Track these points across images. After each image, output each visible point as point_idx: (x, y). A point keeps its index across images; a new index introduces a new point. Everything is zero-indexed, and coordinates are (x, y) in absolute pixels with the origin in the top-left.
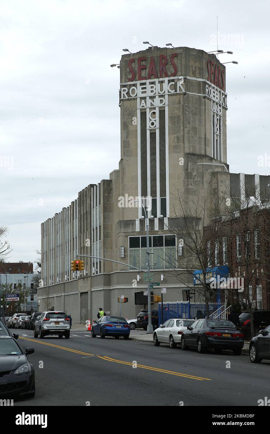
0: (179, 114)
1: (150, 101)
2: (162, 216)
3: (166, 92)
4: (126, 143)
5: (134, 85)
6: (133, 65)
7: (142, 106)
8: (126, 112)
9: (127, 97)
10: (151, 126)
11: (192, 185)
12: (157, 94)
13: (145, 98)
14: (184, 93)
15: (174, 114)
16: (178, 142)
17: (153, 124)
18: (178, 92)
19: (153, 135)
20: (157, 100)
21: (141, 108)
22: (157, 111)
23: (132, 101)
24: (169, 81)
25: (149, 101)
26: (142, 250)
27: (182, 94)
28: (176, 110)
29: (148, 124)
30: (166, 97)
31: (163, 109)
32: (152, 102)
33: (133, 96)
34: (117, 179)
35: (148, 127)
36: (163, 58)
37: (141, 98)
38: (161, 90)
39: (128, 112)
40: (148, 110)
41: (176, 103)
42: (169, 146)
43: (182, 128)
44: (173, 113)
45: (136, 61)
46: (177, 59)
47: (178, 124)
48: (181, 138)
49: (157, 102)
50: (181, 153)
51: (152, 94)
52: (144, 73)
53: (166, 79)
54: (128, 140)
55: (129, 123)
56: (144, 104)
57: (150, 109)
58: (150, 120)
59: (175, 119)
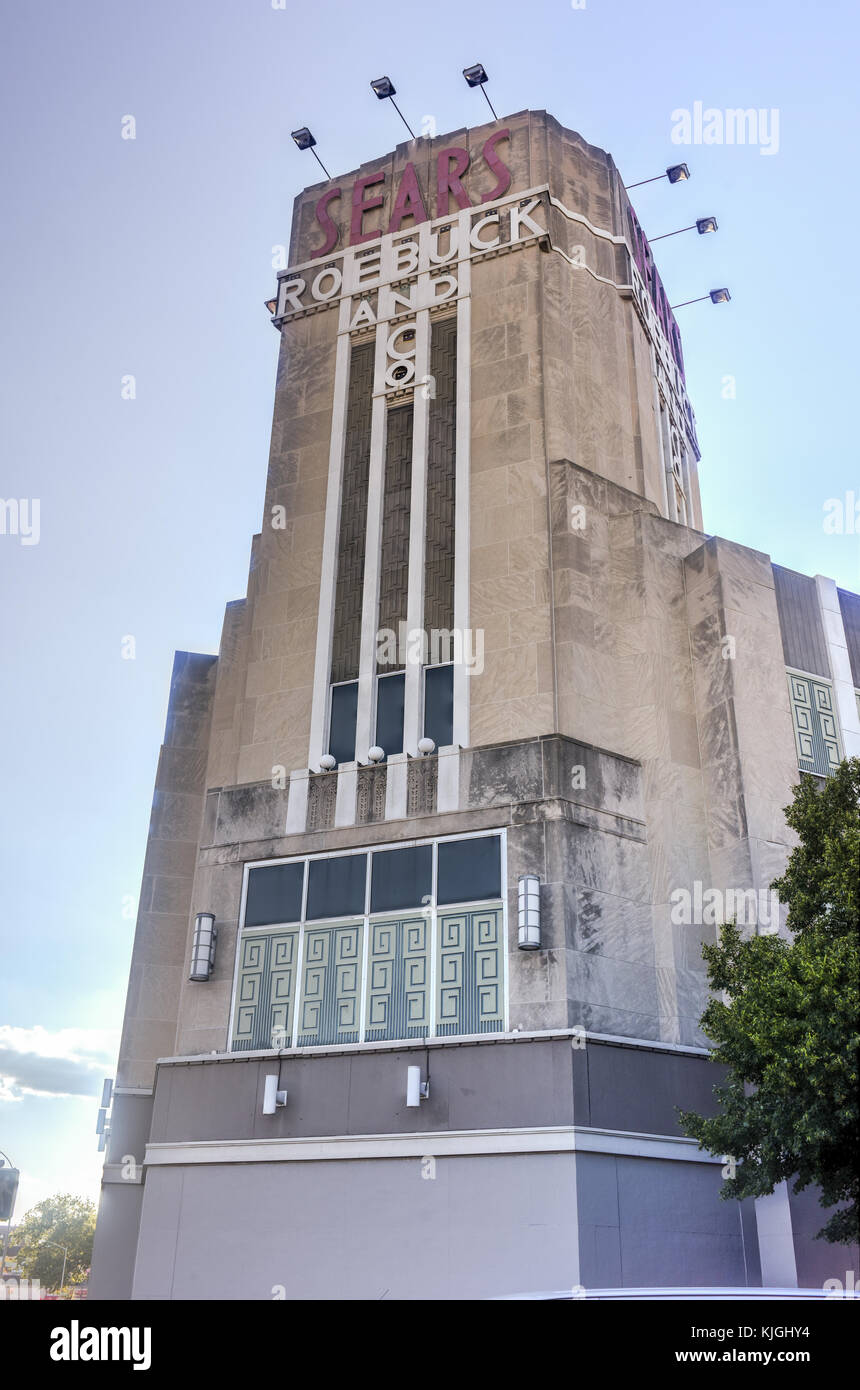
0: (521, 316)
1: (397, 296)
2: (429, 743)
3: (465, 253)
4: (281, 466)
5: (332, 265)
6: (334, 208)
7: (359, 323)
8: (293, 357)
9: (298, 306)
10: (392, 382)
11: (586, 598)
12: (425, 267)
13: (372, 295)
14: (540, 240)
15: (496, 319)
16: (515, 418)
17: (401, 372)
18: (515, 238)
19: (401, 417)
20: (426, 285)
21: (354, 326)
22: (422, 327)
23: (320, 318)
24: (475, 219)
25: (387, 300)
26: (309, 933)
27: (533, 242)
28: (505, 306)
29: (383, 377)
30: (465, 269)
31: (446, 315)
32: (403, 300)
33: (324, 297)
34: (236, 636)
35: (379, 387)
36: (451, 158)
37: (357, 298)
38: (442, 249)
39: (299, 356)
40: (382, 331)
41: (506, 282)
42: (473, 441)
43: (533, 363)
44: (491, 317)
45: (347, 196)
46: (510, 147)
47: (514, 350)
48: (532, 403)
49: (424, 295)
50: (531, 461)
51: (404, 274)
52: (372, 222)
53: (465, 215)
54: (291, 457)
55: (300, 393)
56: (370, 315)
57: (393, 323)
58: (391, 360)
59: (500, 335)
